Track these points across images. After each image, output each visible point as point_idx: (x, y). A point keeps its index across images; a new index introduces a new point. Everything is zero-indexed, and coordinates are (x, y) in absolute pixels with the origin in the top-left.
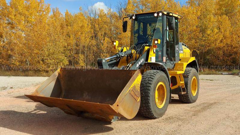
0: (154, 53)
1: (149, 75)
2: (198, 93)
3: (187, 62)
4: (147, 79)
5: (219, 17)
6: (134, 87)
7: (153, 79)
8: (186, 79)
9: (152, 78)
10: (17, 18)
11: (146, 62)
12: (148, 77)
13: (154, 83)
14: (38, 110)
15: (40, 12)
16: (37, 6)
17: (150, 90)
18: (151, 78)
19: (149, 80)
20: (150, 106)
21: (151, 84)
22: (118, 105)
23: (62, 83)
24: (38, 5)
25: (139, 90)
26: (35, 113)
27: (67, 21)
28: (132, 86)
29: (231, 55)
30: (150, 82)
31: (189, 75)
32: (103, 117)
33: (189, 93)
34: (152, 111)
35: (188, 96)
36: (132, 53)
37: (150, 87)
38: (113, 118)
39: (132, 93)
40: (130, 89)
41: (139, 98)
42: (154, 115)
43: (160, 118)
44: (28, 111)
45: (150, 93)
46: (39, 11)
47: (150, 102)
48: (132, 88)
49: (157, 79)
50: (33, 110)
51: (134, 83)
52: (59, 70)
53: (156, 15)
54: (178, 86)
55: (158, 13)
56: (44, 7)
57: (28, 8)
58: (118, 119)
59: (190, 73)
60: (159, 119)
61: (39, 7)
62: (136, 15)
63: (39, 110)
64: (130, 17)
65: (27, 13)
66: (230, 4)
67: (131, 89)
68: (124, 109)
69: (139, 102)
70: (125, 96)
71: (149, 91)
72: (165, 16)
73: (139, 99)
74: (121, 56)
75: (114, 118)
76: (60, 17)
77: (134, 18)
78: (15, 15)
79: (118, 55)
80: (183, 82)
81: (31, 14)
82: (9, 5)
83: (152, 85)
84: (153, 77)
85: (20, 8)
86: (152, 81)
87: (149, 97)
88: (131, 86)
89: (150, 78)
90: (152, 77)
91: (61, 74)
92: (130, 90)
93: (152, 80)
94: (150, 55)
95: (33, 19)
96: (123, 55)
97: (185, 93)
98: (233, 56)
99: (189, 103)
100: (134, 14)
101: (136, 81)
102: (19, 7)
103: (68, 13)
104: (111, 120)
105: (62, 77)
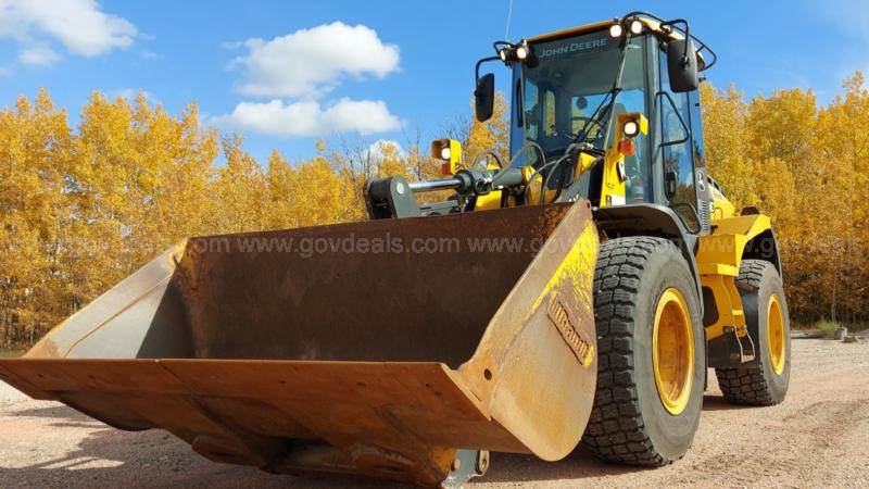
0: (621, 179)
1: (619, 251)
2: (787, 363)
3: (746, 233)
4: (611, 268)
5: (759, 164)
6: (567, 286)
7: (641, 267)
8: (749, 301)
9: (636, 265)
10: (102, 176)
11: (595, 209)
12: (616, 260)
13: (649, 287)
14: (83, 455)
15: (183, 157)
16: (176, 135)
17: (631, 320)
18: (631, 264)
19: (625, 275)
20: (636, 399)
21: (634, 291)
22: (488, 374)
23: (196, 312)
24: (179, 132)
25: (589, 308)
26: (62, 469)
27: (274, 186)
28: (554, 280)
29: (805, 278)
30: (627, 282)
31: (760, 285)
32: (400, 459)
33: (762, 359)
34: (643, 427)
35: (758, 372)
36: (524, 182)
37: (631, 303)
38: (453, 468)
39: (559, 316)
40: (546, 291)
41: (592, 348)
42: (651, 447)
43: (678, 465)
44: (33, 463)
45: (631, 335)
46: (181, 151)
47: (634, 379)
48: (556, 287)
49: (660, 272)
50: (63, 456)
51: (563, 265)
52: (180, 249)
53: (616, 31)
54: (724, 328)
55: (626, 26)
56: (197, 139)
57: (142, 144)
58: (479, 472)
59: (759, 277)
60: (675, 465)
61: (179, 137)
62: (531, 44)
63: (90, 454)
64: (505, 49)
65: (138, 158)
66: (786, 125)
67: (554, 294)
68: (523, 401)
69: (589, 367)
70: (525, 324)
71: (628, 324)
72: (653, 41)
73: (591, 358)
74: (481, 183)
75: (457, 464)
76: (253, 173)
77: (522, 53)
78: (96, 167)
79: (467, 179)
80: (739, 312)
81: (152, 162)
82: (76, 132)
83: (639, 295)
84: (641, 261)
85: (113, 143)
86: (636, 277)
87: (631, 352)
88: (551, 276)
89: (626, 262)
90: (634, 260)
91: (191, 268)
92: (546, 299)
93: (637, 271)
94: (608, 184)
95: (156, 178)
96: (490, 180)
97: (751, 358)
98: (813, 280)
99: (761, 405)
100: (522, 41)
101: (575, 251)
102: (110, 137)
103: (277, 159)
104: (445, 477)
105: (194, 284)
